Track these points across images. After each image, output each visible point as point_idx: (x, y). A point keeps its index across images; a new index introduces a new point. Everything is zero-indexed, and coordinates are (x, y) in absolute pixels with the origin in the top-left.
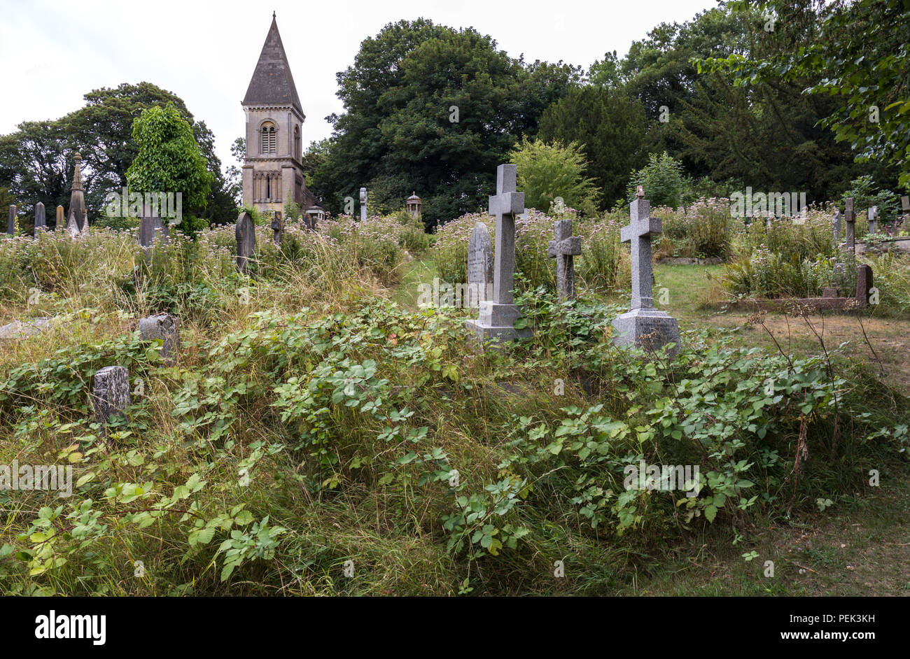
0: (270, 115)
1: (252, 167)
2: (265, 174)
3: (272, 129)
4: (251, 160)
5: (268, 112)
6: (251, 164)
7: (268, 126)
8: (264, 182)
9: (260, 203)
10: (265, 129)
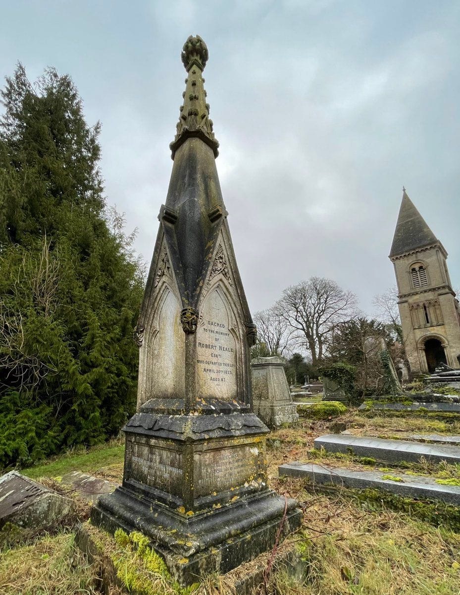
0: (416, 257)
1: (406, 302)
2: (421, 304)
3: (421, 268)
4: (405, 296)
5: (414, 255)
6: (404, 299)
7: (417, 267)
8: (422, 310)
9: (419, 328)
10: (414, 270)
